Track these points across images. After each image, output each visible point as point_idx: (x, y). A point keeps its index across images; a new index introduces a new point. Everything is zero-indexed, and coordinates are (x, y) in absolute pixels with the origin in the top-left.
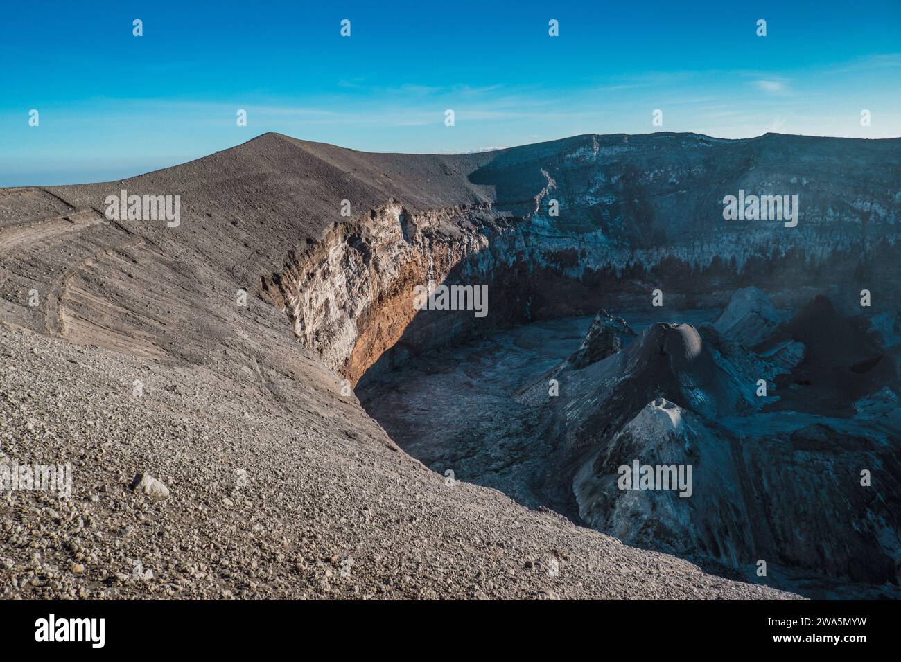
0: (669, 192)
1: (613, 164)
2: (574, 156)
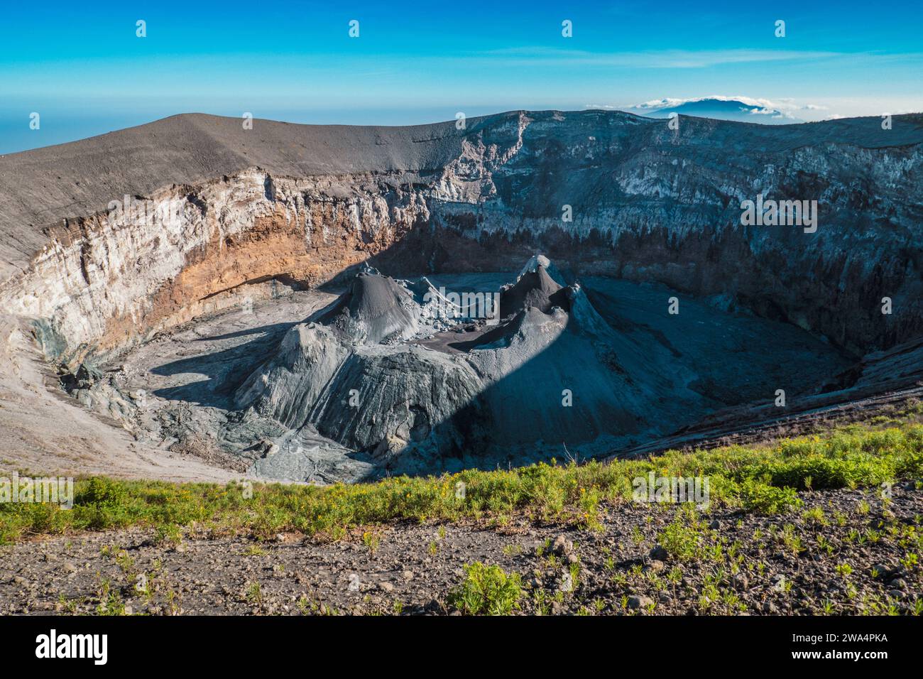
0: (582, 166)
1: (540, 139)
2: (500, 130)
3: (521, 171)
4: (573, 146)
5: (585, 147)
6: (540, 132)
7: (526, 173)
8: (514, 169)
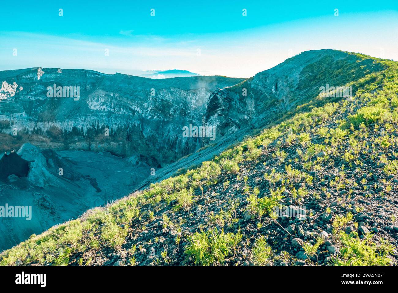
3: (39, 98)
6: (50, 79)
7: (42, 99)
8: (35, 97)
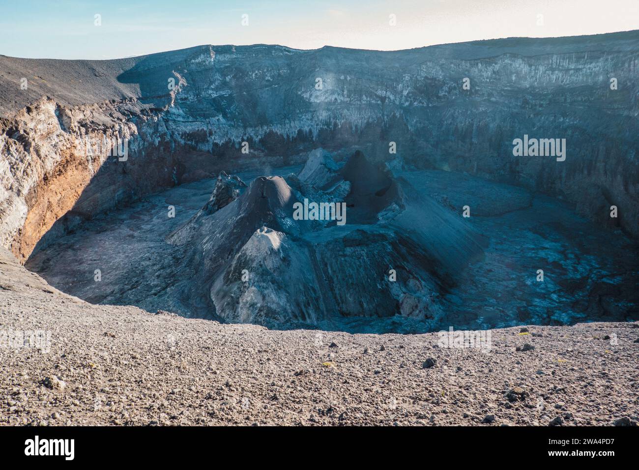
0: (266, 86)
1: (227, 67)
2: (197, 61)
3: (222, 93)
4: (253, 72)
5: (263, 72)
7: (226, 94)
